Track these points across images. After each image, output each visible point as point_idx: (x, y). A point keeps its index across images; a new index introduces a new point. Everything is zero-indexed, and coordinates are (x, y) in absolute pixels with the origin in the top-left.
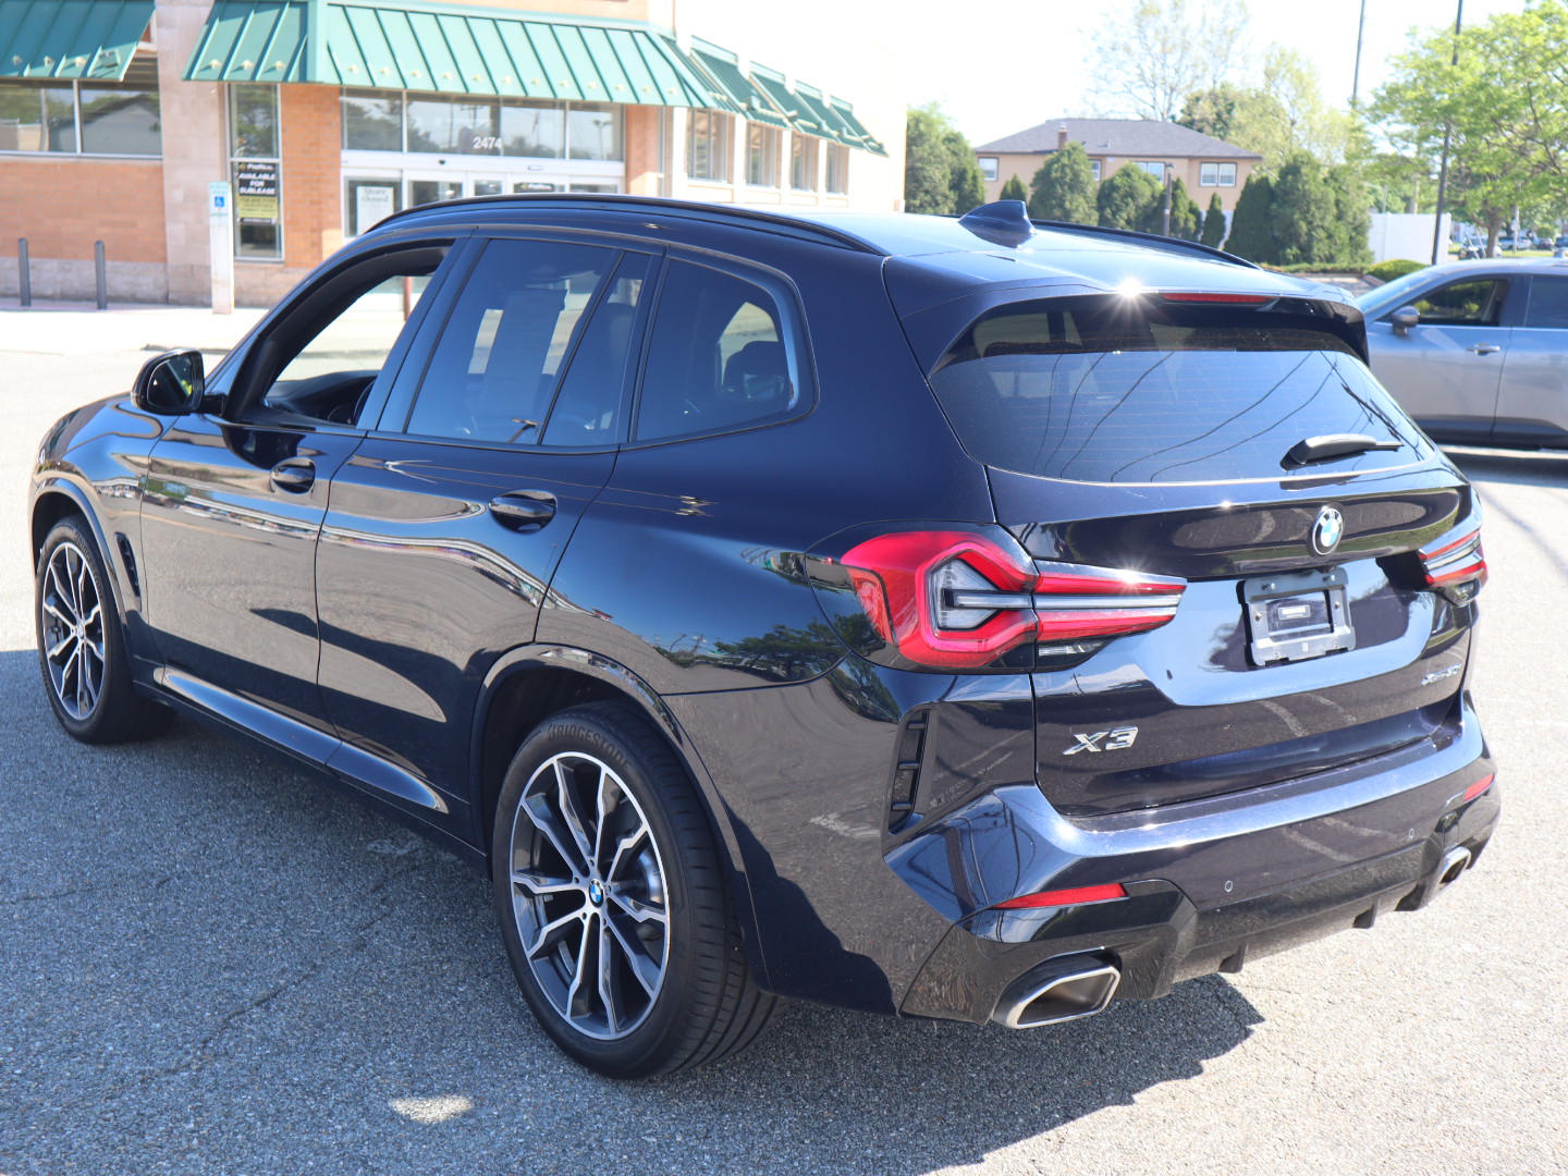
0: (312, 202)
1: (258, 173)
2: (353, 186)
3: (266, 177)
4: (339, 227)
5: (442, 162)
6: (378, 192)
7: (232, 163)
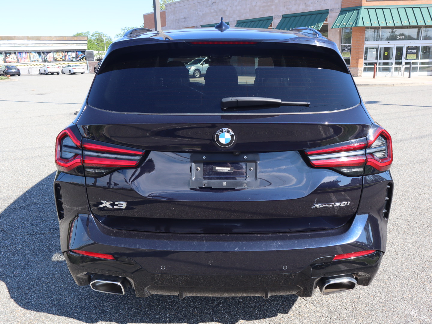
0: (357, 53)
1: (346, 47)
2: (366, 49)
3: (348, 48)
4: (363, 58)
5: (389, 42)
6: (373, 50)
7: (341, 45)
